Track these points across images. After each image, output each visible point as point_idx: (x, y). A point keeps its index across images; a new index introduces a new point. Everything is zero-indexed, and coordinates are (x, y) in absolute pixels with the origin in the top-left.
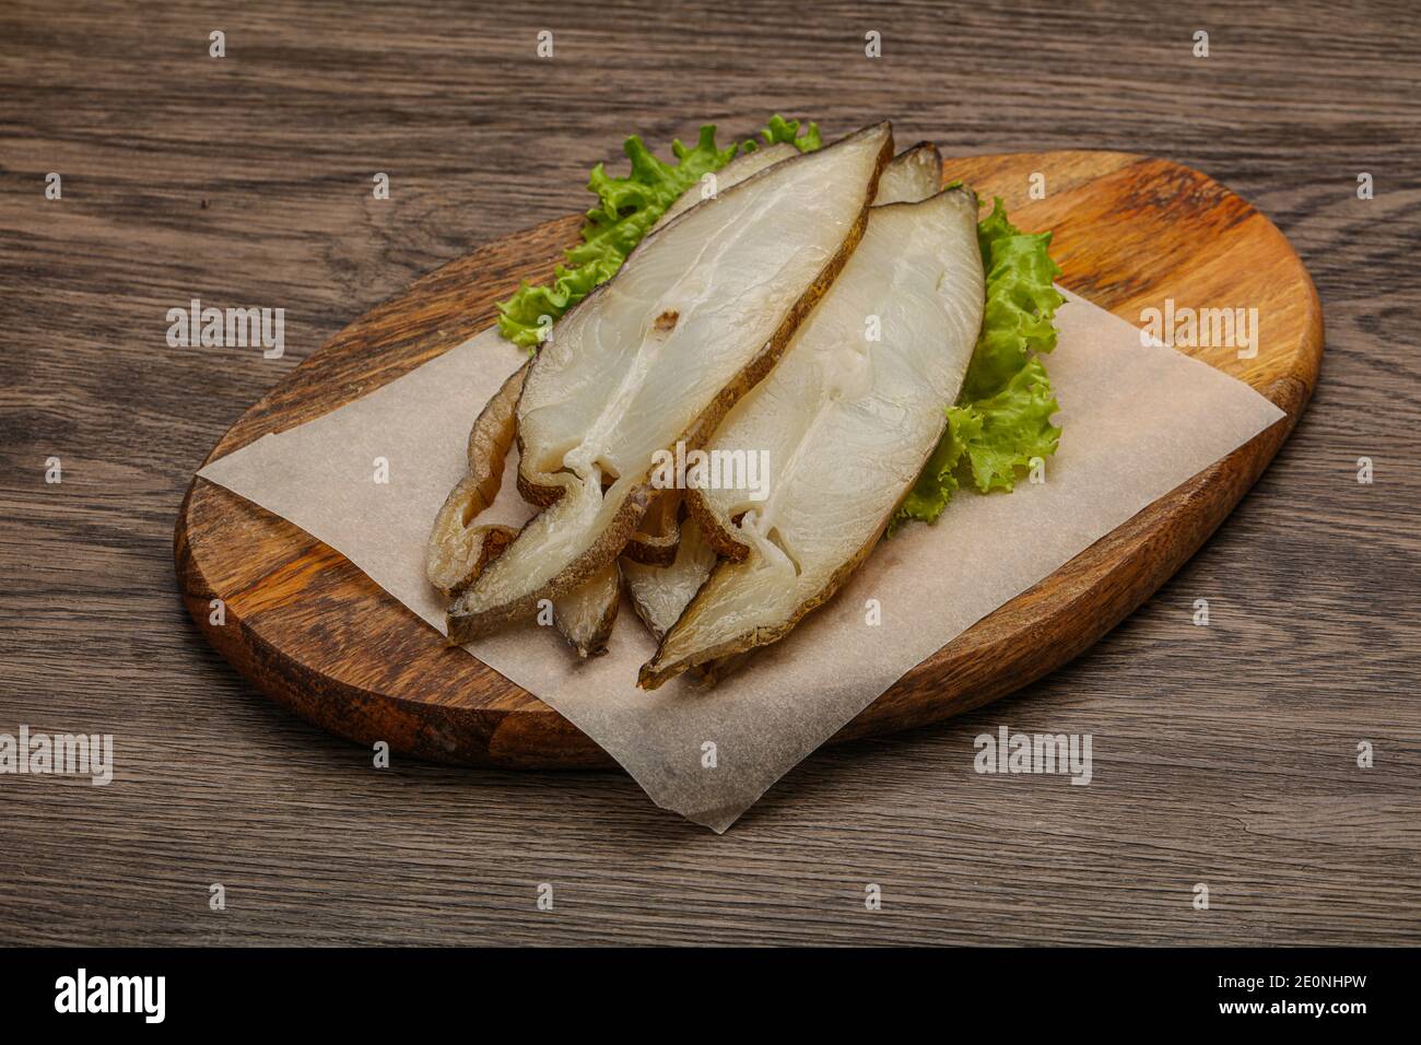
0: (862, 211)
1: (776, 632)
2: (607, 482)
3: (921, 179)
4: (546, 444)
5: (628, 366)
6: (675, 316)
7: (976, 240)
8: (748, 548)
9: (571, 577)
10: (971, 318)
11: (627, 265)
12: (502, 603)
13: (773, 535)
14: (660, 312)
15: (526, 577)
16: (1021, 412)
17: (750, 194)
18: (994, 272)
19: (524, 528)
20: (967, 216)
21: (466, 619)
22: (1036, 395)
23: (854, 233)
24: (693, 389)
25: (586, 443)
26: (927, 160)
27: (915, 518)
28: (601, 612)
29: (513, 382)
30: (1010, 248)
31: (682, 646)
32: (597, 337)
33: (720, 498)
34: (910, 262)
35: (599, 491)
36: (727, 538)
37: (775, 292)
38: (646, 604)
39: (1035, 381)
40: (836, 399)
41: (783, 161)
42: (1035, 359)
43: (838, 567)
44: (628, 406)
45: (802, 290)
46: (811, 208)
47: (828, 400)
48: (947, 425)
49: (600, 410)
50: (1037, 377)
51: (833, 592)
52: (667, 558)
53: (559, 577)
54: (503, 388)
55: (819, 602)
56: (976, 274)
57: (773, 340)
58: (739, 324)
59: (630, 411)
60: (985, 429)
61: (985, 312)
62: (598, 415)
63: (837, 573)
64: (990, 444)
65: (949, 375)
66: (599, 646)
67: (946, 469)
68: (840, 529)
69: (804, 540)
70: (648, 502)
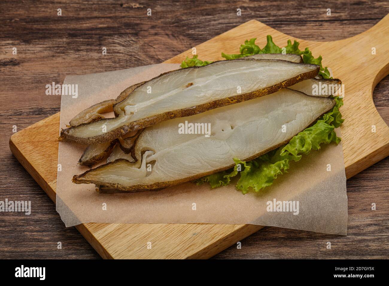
1: (124, 188)
6: (192, 85)
8: (138, 161)
14: (191, 82)
25: (136, 106)
31: (91, 176)
32: (177, 80)
34: (283, 111)
37: (217, 94)
43: (160, 182)
45: (223, 98)
49: (150, 100)
51: (154, 188)
59: (152, 104)
63: (158, 183)
68: (172, 172)
69: (159, 169)
70: (128, 131)
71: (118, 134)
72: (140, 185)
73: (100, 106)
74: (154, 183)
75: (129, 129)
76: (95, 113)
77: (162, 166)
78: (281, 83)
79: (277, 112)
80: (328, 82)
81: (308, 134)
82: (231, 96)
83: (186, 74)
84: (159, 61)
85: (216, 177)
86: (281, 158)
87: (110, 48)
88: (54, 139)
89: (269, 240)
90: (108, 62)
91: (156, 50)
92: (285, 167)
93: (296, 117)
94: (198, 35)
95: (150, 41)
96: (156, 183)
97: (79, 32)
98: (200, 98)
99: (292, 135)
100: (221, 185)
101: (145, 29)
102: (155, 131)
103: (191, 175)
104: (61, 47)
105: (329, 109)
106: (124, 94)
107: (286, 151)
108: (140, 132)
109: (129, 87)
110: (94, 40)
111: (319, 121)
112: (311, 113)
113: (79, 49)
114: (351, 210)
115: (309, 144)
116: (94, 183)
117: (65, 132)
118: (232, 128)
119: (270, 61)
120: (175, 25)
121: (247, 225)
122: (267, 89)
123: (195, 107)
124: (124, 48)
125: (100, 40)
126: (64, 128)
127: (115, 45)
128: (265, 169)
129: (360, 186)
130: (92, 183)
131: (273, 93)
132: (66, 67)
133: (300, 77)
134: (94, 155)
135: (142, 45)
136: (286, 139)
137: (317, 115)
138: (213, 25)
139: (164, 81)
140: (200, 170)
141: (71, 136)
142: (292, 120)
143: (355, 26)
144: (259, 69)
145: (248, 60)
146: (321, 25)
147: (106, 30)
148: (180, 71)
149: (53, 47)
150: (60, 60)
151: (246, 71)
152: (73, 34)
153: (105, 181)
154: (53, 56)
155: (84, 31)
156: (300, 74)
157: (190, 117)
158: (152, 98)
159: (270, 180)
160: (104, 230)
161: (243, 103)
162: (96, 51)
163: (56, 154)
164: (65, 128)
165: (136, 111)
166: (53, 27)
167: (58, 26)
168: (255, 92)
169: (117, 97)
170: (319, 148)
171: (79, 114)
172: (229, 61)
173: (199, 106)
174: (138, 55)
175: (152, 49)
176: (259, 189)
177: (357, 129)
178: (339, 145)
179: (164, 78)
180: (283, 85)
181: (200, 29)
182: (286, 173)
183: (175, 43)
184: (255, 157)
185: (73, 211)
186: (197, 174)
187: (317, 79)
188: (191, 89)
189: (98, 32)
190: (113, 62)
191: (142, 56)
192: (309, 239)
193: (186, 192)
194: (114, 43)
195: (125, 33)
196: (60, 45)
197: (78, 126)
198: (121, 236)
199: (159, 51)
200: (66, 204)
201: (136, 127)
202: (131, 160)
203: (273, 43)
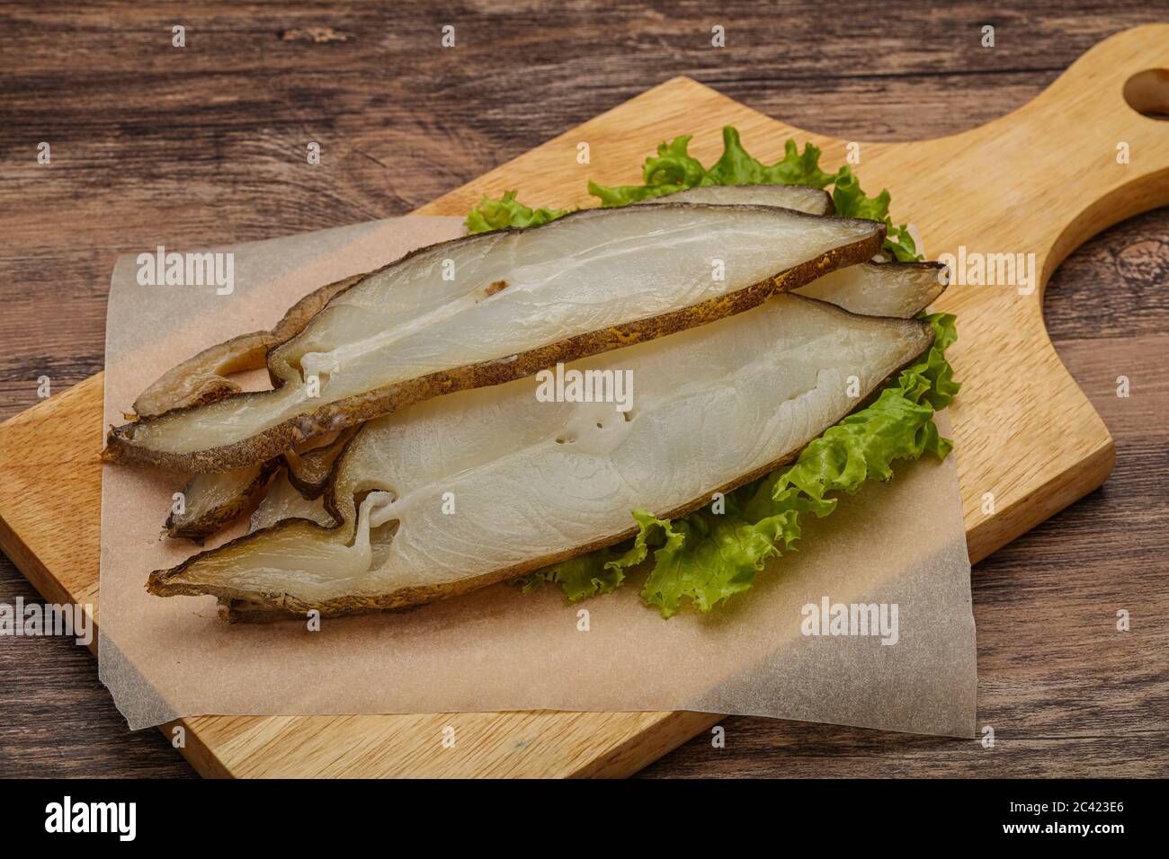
1: (303, 606)
5: (434, 308)
6: (503, 288)
8: (347, 525)
14: (500, 279)
25: (335, 353)
31: (205, 572)
43: (413, 586)
44: (388, 343)
47: (555, 438)
51: (395, 604)
58: (521, 326)
59: (384, 348)
63: (409, 590)
67: (618, 564)
68: (449, 555)
69: (409, 545)
70: (313, 433)
71: (283, 442)
72: (354, 597)
73: (225, 353)
74: (394, 589)
75: (316, 427)
76: (209, 376)
77: (419, 537)
78: (771, 279)
79: (759, 367)
80: (912, 272)
81: (855, 433)
82: (623, 320)
83: (485, 252)
84: (399, 208)
85: (581, 567)
86: (776, 508)
87: (250, 167)
88: (87, 458)
89: (744, 756)
90: (243, 211)
91: (388, 172)
92: (789, 533)
93: (816, 380)
94: (515, 123)
95: (371, 145)
96: (401, 590)
97: (154, 118)
98: (527, 328)
99: (808, 437)
100: (597, 592)
101: (355, 107)
102: (395, 431)
103: (505, 563)
104: (100, 167)
105: (917, 354)
106: (297, 314)
107: (790, 485)
108: (348, 436)
109: (311, 291)
110: (199, 144)
111: (886, 392)
112: (863, 368)
113: (155, 171)
114: (984, 659)
115: (859, 464)
116: (215, 595)
117: (120, 437)
118: (627, 419)
119: (735, 211)
120: (443, 93)
121: (677, 714)
122: (731, 299)
124: (293, 166)
125: (217, 145)
126: (117, 425)
127: (264, 158)
128: (728, 540)
129: (1010, 585)
130: (207, 593)
131: (747, 308)
132: (117, 229)
133: (826, 260)
134: (211, 506)
135: (346, 159)
136: (788, 449)
137: (879, 373)
138: (560, 94)
139: (418, 276)
140: (532, 548)
141: (141, 448)
142: (806, 392)
143: (984, 92)
144: (703, 237)
145: (671, 206)
146: (883, 90)
147: (235, 113)
148: (464, 243)
149: (76, 168)
150: (97, 207)
151: (665, 244)
152: (135, 126)
153: (246, 586)
154: (77, 196)
155: (169, 118)
156: (827, 250)
157: (500, 386)
158: (383, 329)
159: (744, 574)
160: (246, 736)
161: (660, 340)
162: (207, 178)
163: (95, 502)
164: (120, 422)
165: (337, 370)
166: (74, 106)
167: (89, 104)
168: (694, 309)
169: (276, 324)
170: (888, 474)
171: (163, 378)
172: (612, 211)
173: (527, 354)
174: (335, 188)
175: (377, 171)
176: (711, 603)
177: (1000, 411)
178: (946, 463)
179: (419, 264)
180: (778, 284)
181: (519, 106)
182: (791, 552)
183: (446, 149)
184: (700, 503)
185: (151, 681)
186: (523, 561)
187: (876, 264)
188: (501, 301)
189: (211, 118)
190: (259, 211)
191: (347, 192)
192: (863, 752)
193: (493, 614)
194: (260, 154)
195: (295, 122)
196: (97, 162)
197: (160, 417)
198: (299, 755)
199: (398, 175)
200: (131, 658)
201: (337, 420)
202: (325, 520)
203: (743, 151)
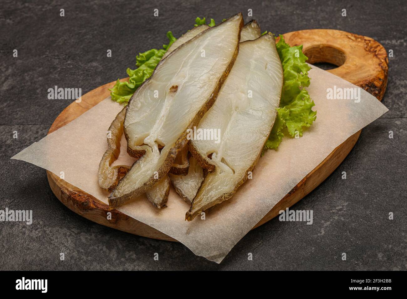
0: (237, 45)
2: (161, 148)
3: (254, 32)
4: (136, 136)
6: (177, 87)
7: (276, 51)
8: (214, 166)
9: (152, 182)
10: (279, 78)
11: (156, 71)
12: (127, 193)
13: (223, 160)
15: (135, 183)
16: (302, 107)
17: (196, 42)
18: (285, 61)
19: (132, 166)
20: (272, 43)
21: (115, 200)
22: (306, 101)
23: (236, 52)
24: (189, 111)
25: (151, 134)
26: (254, 26)
27: (270, 149)
28: (164, 193)
29: (120, 115)
30: (289, 52)
32: (149, 97)
33: (203, 150)
34: (256, 60)
35: (158, 151)
36: (207, 163)
37: (212, 75)
38: (180, 188)
39: (305, 96)
40: (237, 110)
41: (206, 30)
42: (304, 89)
44: (164, 120)
45: (221, 74)
46: (220, 45)
47: (235, 111)
48: (277, 116)
49: (155, 123)
50: (305, 95)
52: (185, 172)
53: (147, 182)
54: (116, 118)
55: (243, 182)
56: (278, 62)
57: (214, 92)
59: (165, 122)
60: (290, 115)
61: (284, 75)
62: (154, 124)
64: (292, 120)
65: (275, 97)
66: (164, 205)
67: (279, 130)
68: (246, 156)
69: (234, 161)
70: (177, 153)
75: (177, 150)
77: (234, 158)
123: (213, 94)
201: (183, 144)
